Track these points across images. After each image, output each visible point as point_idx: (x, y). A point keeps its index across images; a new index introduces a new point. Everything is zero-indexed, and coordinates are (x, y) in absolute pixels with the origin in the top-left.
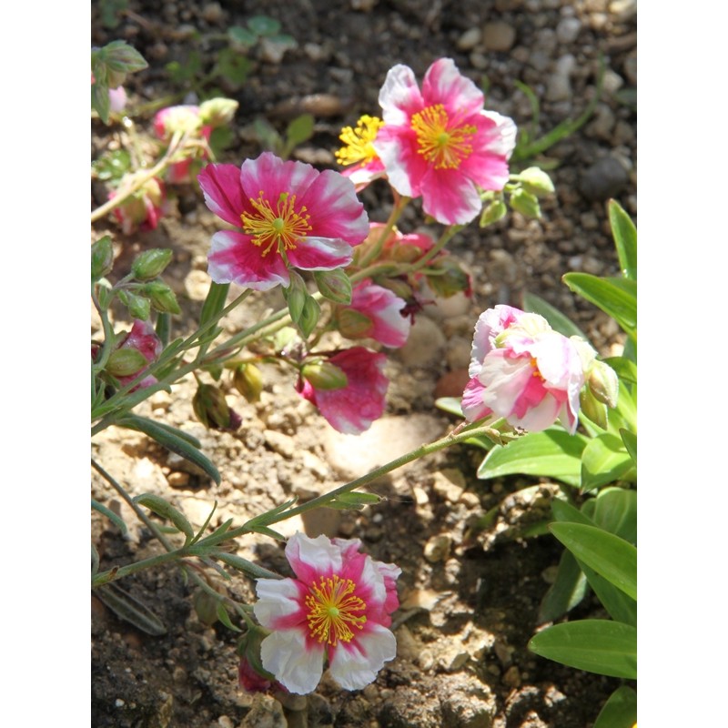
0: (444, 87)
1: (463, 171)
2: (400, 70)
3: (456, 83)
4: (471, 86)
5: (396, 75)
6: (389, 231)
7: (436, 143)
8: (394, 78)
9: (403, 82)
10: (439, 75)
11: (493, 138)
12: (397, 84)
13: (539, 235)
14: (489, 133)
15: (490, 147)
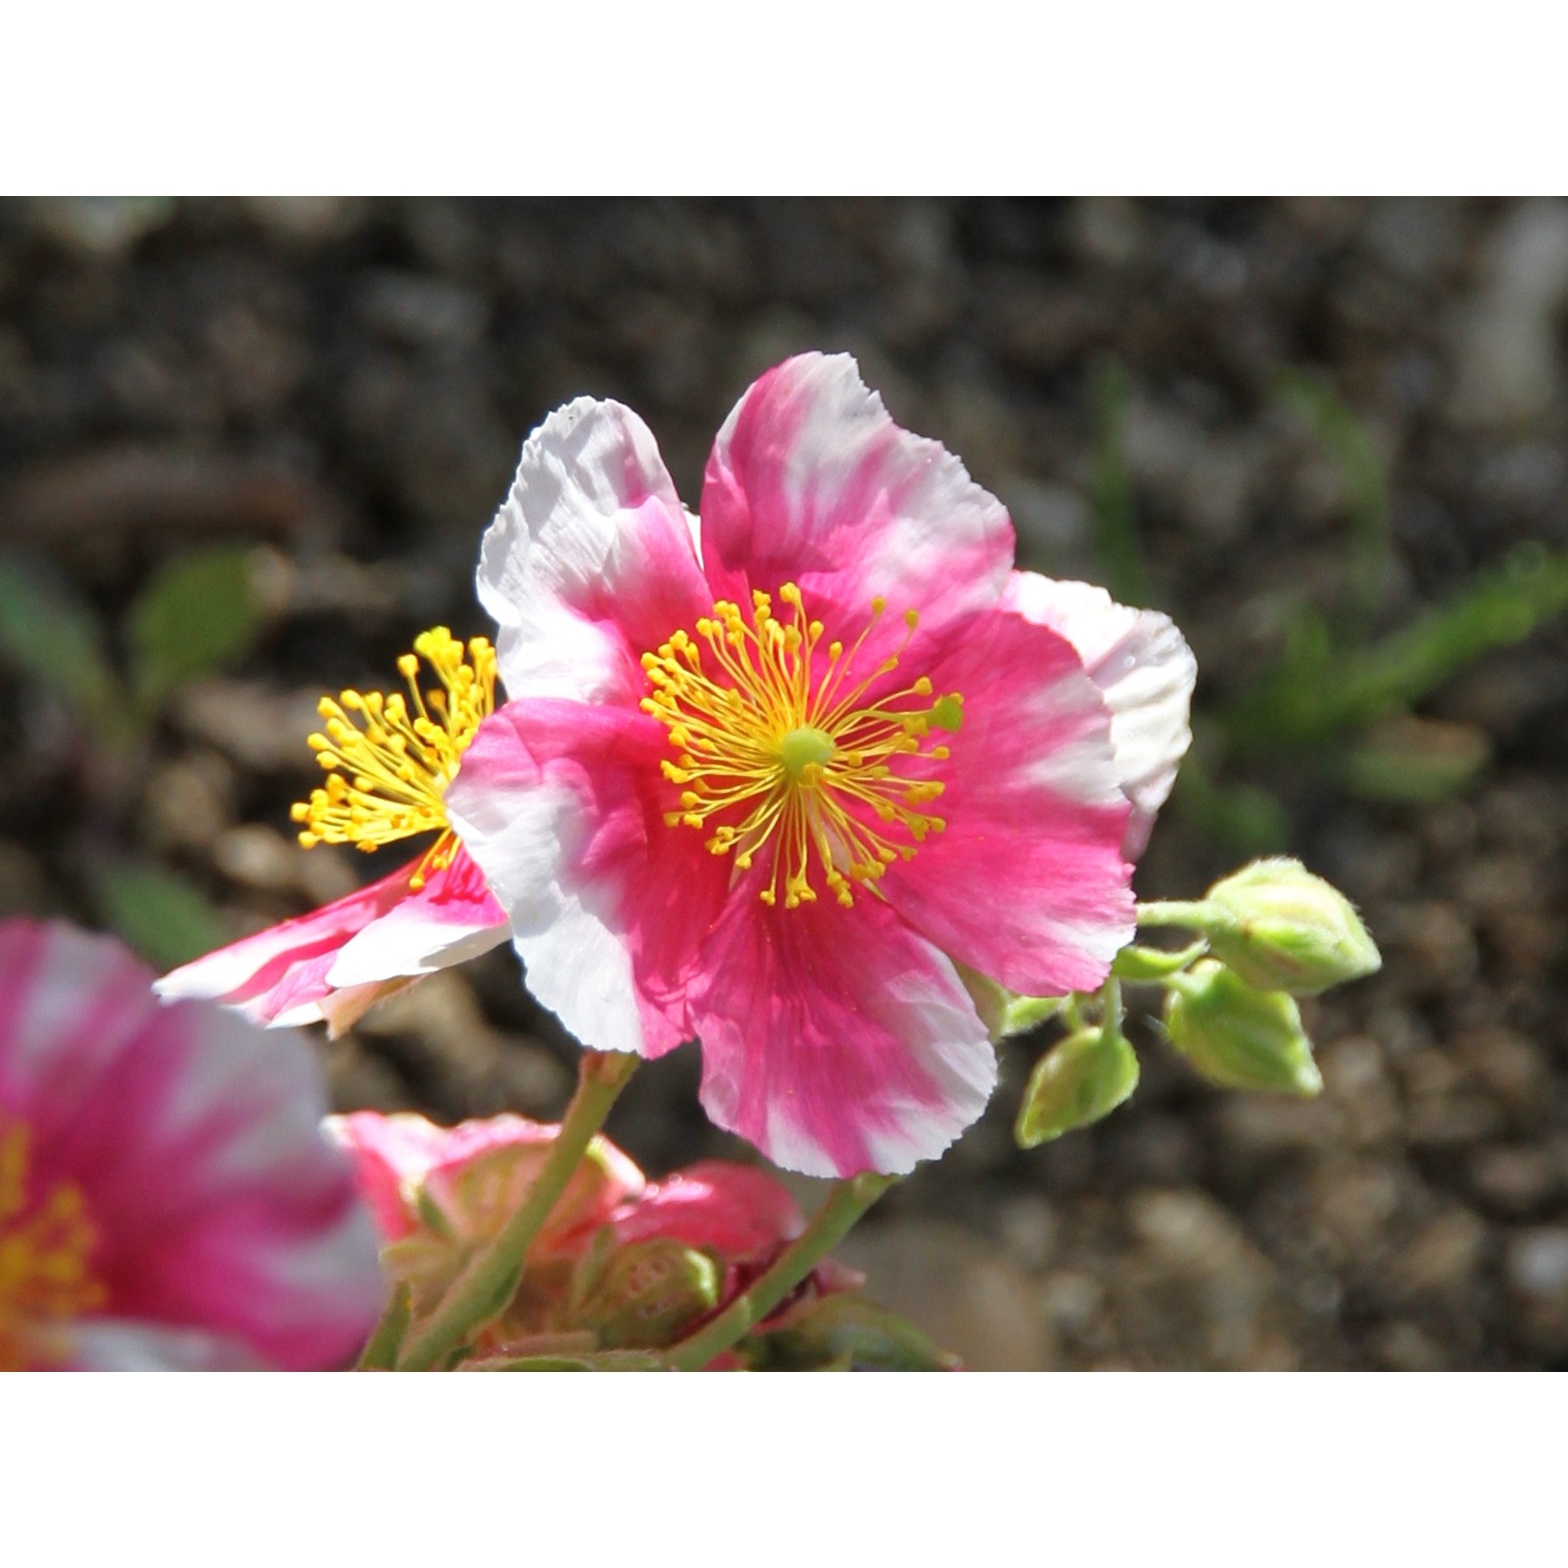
0: (810, 490)
1: (910, 908)
2: (588, 424)
3: (873, 462)
4: (951, 474)
5: (568, 447)
6: (572, 1160)
7: (767, 777)
8: (555, 464)
9: (601, 481)
10: (785, 433)
11: (1060, 729)
12: (572, 490)
13: (1376, 1121)
14: (1041, 703)
15: (1048, 772)
